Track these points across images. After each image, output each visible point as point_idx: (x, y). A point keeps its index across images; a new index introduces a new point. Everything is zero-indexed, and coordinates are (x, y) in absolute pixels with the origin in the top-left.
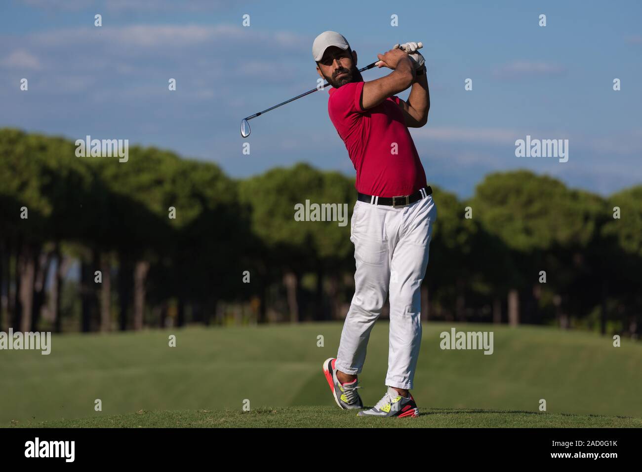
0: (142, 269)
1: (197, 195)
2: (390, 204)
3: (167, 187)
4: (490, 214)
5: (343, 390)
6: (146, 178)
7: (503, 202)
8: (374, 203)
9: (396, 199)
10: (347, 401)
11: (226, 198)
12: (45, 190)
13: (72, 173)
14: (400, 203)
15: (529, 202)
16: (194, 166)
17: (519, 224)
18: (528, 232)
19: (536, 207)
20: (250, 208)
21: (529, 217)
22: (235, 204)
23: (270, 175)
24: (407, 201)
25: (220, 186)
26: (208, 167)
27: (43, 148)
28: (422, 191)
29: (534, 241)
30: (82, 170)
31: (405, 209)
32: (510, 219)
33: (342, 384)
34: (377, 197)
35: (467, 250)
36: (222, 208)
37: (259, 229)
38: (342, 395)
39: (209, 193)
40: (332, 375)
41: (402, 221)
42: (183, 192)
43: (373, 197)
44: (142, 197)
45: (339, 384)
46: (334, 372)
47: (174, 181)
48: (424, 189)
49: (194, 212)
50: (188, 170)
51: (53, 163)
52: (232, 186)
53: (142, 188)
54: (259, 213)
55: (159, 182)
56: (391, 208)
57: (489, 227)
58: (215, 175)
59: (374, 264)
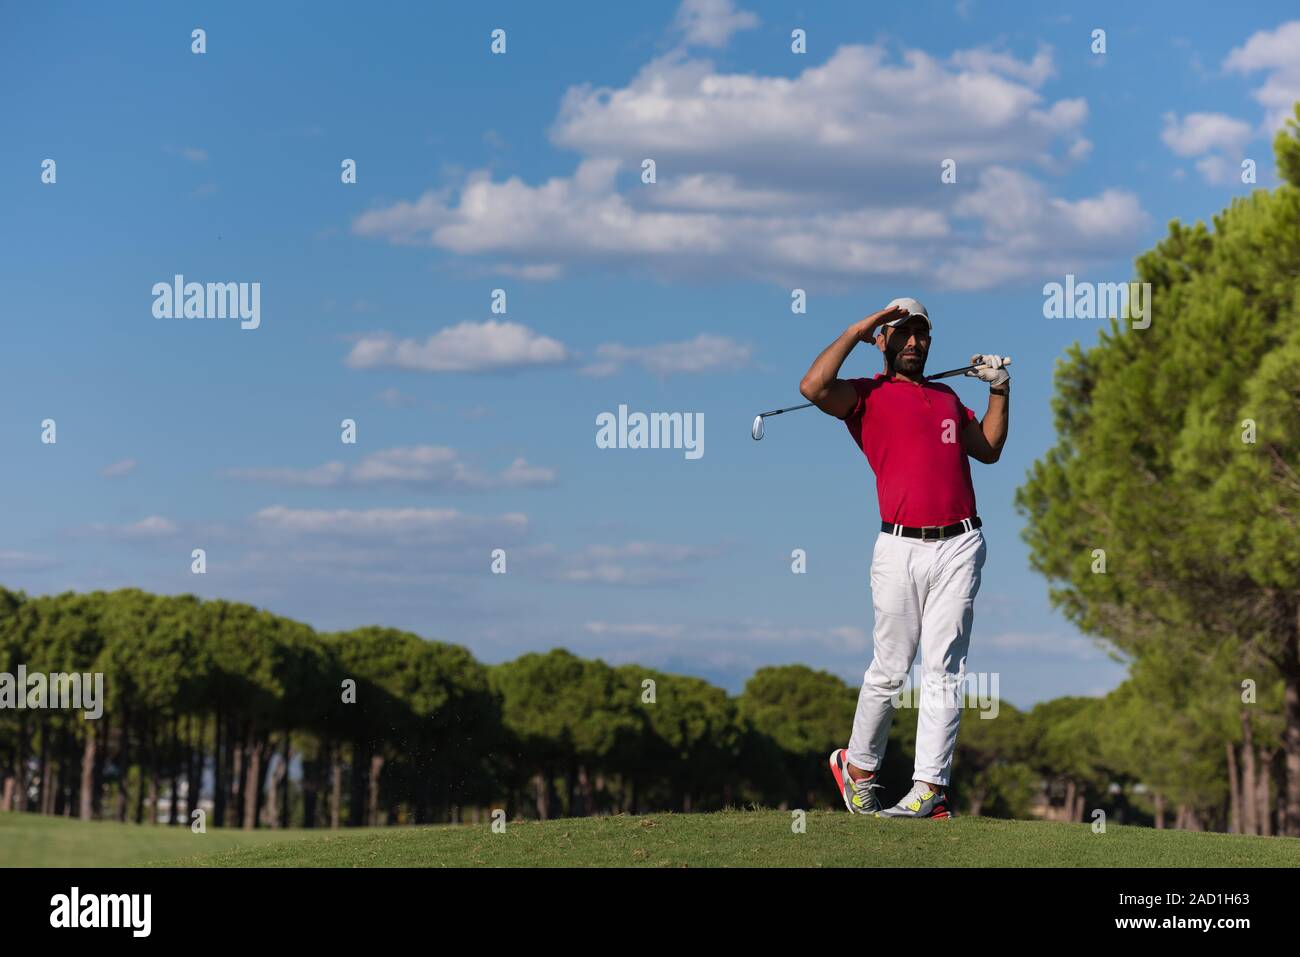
0: (377, 763)
1: (443, 681)
2: (919, 537)
3: (410, 671)
4: (761, 713)
5: (855, 790)
6: (386, 661)
7: (775, 701)
8: (897, 534)
9: (926, 530)
10: (860, 804)
11: (475, 685)
12: (277, 672)
13: (309, 654)
14: (932, 535)
15: (805, 701)
16: (440, 649)
17: (793, 726)
18: (803, 734)
19: (812, 707)
20: (501, 697)
21: (804, 718)
22: (485, 694)
23: (523, 661)
24: (941, 533)
25: (469, 672)
26: (457, 651)
27: (276, 624)
28: (966, 521)
29: (810, 743)
30: (318, 650)
31: (939, 542)
32: (784, 719)
33: (854, 780)
34: (901, 527)
35: (736, 752)
36: (470, 695)
37: (511, 722)
38: (855, 797)
39: (456, 679)
40: (842, 769)
41: (934, 560)
42: (428, 676)
43: (896, 526)
44: (383, 682)
45: (851, 781)
46: (845, 765)
47: (418, 666)
48: (968, 519)
49: (439, 700)
50: (433, 652)
51: (288, 642)
52: (482, 671)
53: (383, 673)
54: (509, 704)
55: (401, 666)
56: (920, 541)
57: (759, 727)
58: (464, 659)
59: (896, 614)
